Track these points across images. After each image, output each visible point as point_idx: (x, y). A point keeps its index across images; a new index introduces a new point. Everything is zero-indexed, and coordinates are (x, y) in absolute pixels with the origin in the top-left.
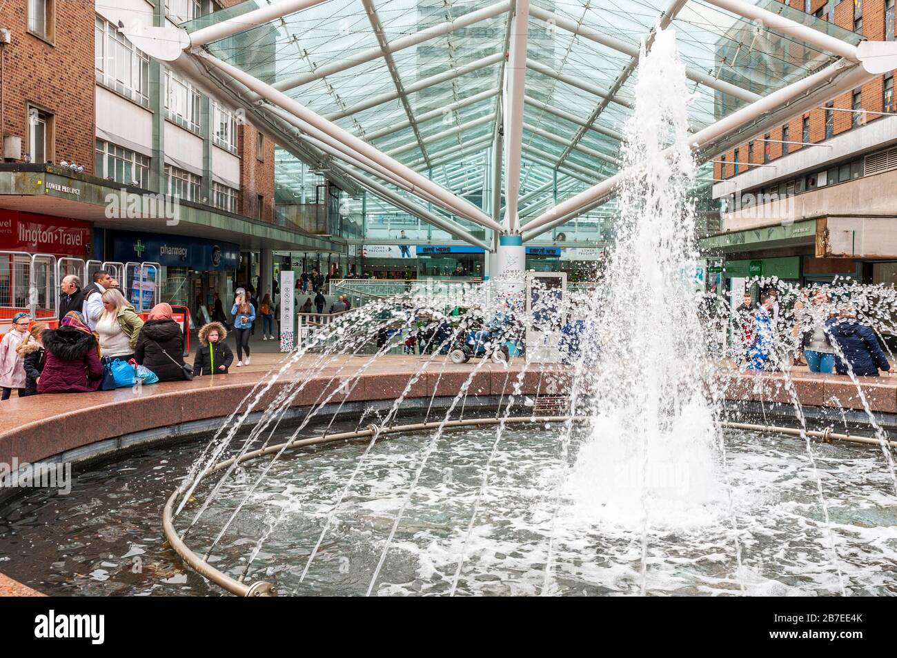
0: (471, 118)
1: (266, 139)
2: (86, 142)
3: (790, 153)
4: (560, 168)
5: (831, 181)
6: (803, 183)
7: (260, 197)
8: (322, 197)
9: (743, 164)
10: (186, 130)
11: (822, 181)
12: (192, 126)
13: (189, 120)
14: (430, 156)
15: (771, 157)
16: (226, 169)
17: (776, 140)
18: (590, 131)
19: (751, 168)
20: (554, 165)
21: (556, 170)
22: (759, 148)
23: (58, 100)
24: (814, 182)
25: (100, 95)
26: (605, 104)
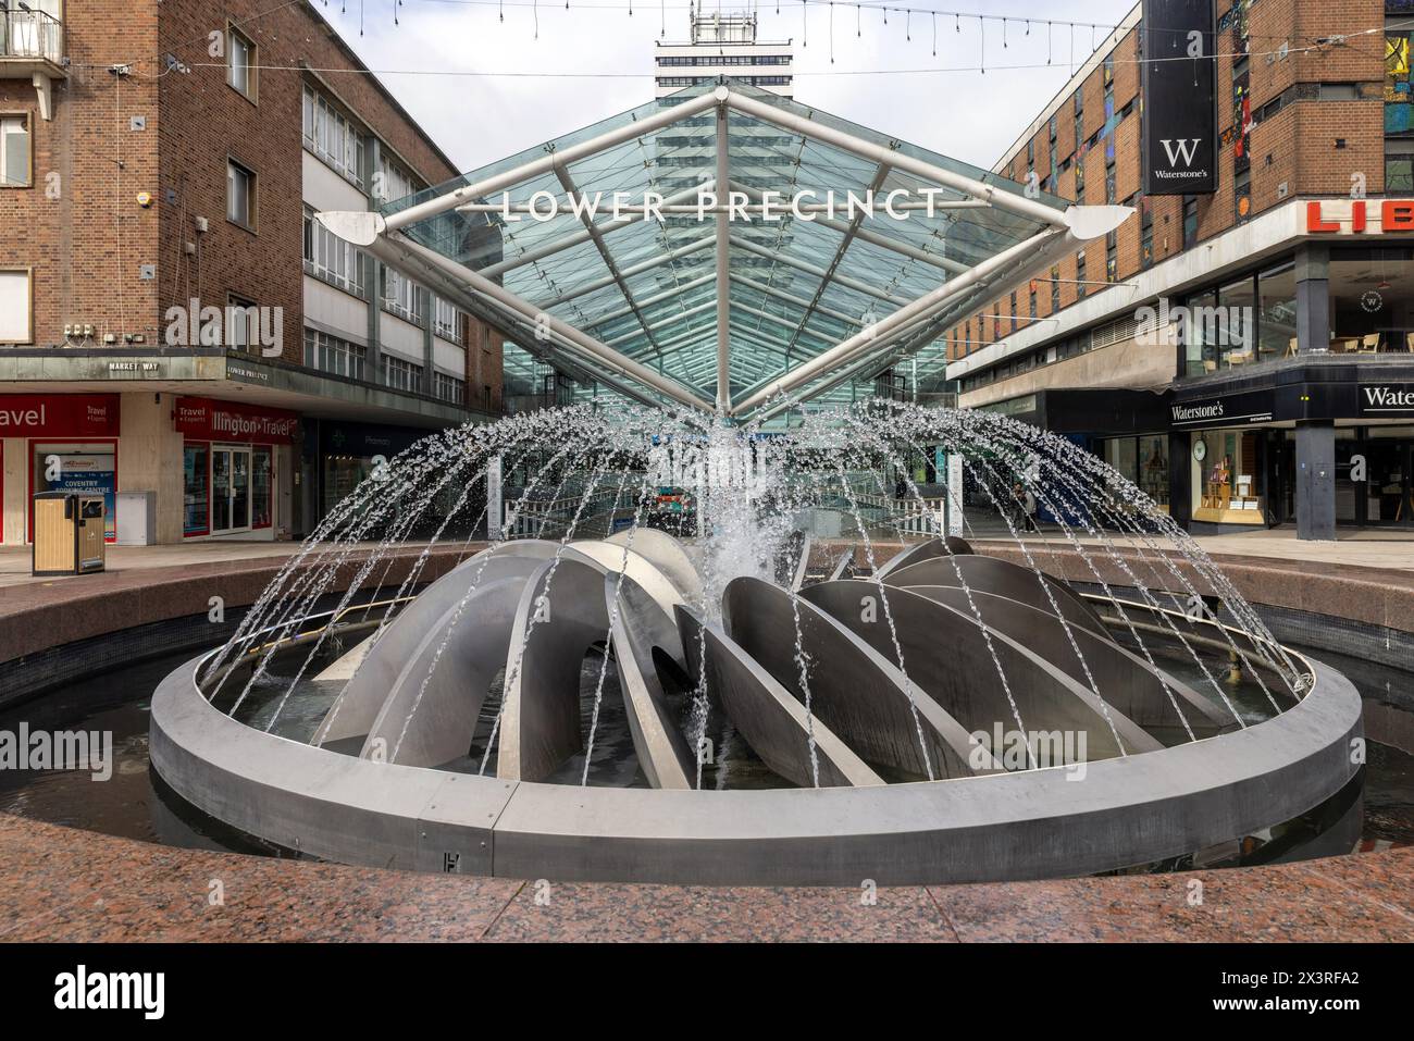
0: (697, 304)
1: (492, 332)
2: (293, 331)
3: (1019, 330)
4: (792, 353)
5: (1061, 357)
6: (1033, 359)
7: (488, 388)
8: (551, 387)
9: (975, 341)
10: (405, 320)
11: (1051, 358)
12: (412, 317)
13: (408, 310)
14: (660, 344)
15: (1001, 335)
16: (450, 359)
17: (1005, 317)
18: (815, 314)
19: (982, 347)
20: (784, 350)
21: (788, 356)
22: (989, 326)
23: (261, 289)
24: (1044, 359)
25: (308, 283)
26: (824, 285)
